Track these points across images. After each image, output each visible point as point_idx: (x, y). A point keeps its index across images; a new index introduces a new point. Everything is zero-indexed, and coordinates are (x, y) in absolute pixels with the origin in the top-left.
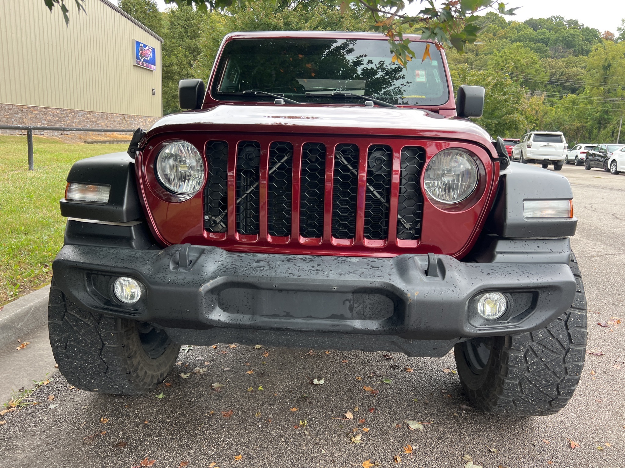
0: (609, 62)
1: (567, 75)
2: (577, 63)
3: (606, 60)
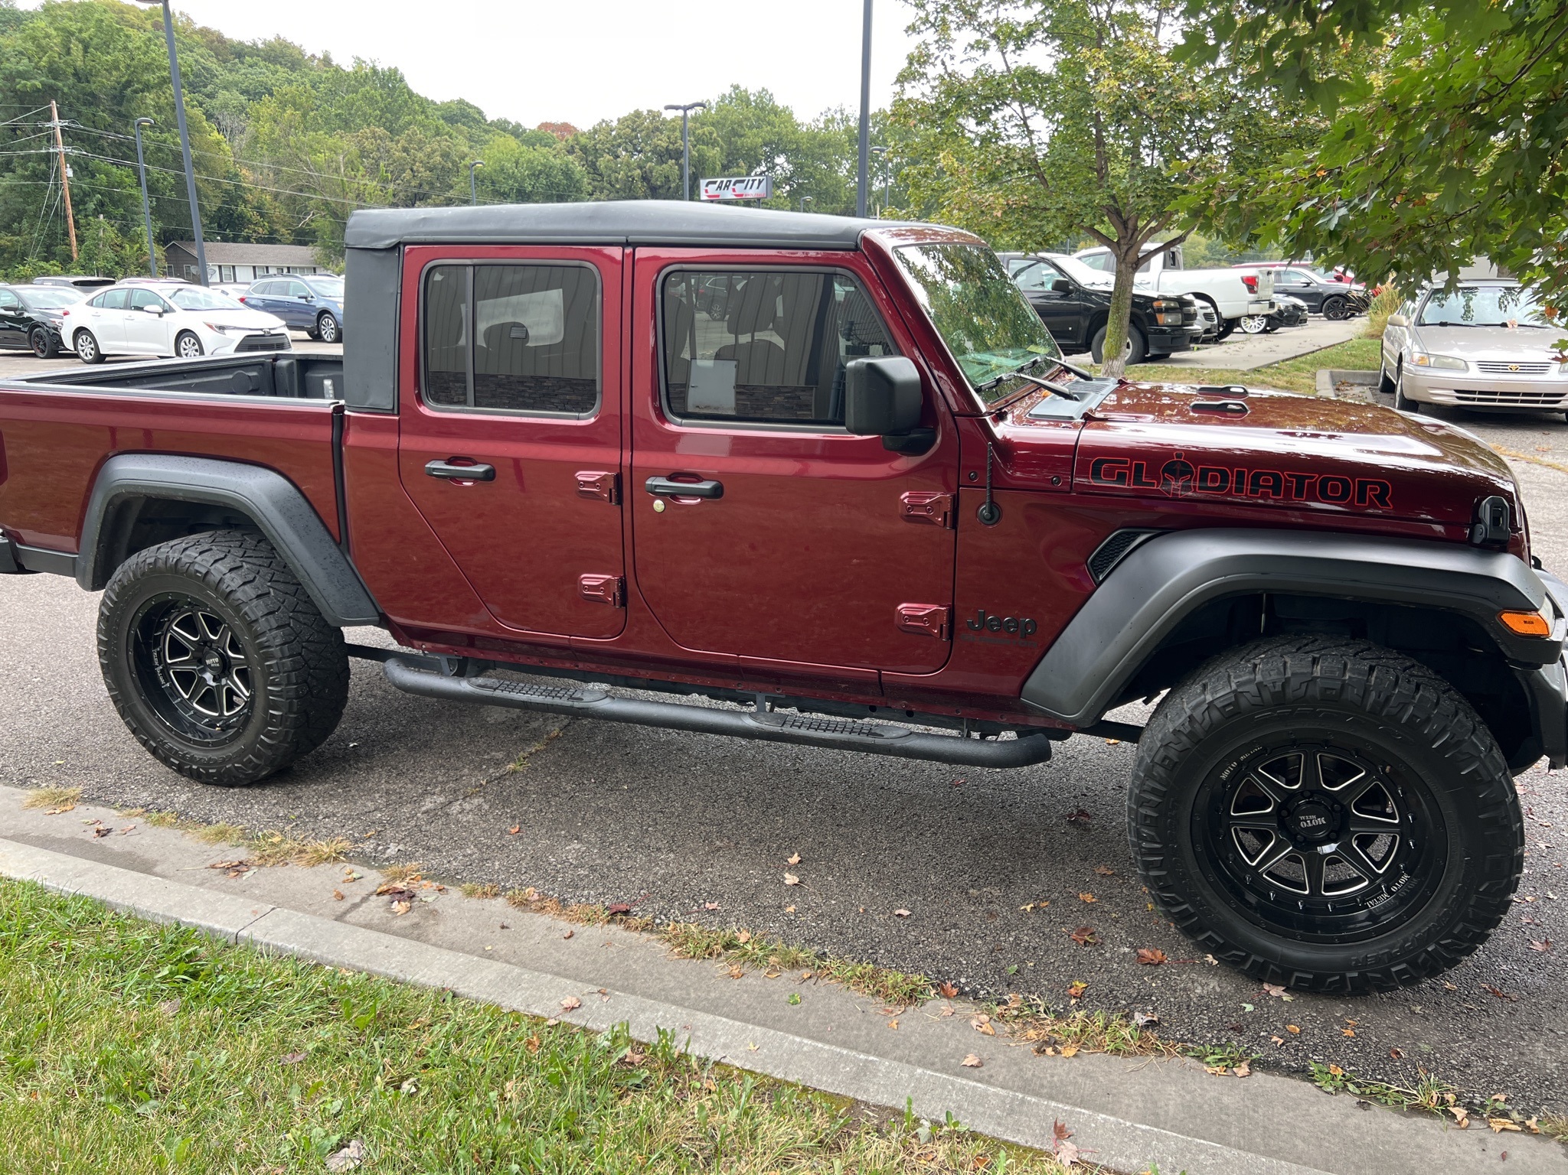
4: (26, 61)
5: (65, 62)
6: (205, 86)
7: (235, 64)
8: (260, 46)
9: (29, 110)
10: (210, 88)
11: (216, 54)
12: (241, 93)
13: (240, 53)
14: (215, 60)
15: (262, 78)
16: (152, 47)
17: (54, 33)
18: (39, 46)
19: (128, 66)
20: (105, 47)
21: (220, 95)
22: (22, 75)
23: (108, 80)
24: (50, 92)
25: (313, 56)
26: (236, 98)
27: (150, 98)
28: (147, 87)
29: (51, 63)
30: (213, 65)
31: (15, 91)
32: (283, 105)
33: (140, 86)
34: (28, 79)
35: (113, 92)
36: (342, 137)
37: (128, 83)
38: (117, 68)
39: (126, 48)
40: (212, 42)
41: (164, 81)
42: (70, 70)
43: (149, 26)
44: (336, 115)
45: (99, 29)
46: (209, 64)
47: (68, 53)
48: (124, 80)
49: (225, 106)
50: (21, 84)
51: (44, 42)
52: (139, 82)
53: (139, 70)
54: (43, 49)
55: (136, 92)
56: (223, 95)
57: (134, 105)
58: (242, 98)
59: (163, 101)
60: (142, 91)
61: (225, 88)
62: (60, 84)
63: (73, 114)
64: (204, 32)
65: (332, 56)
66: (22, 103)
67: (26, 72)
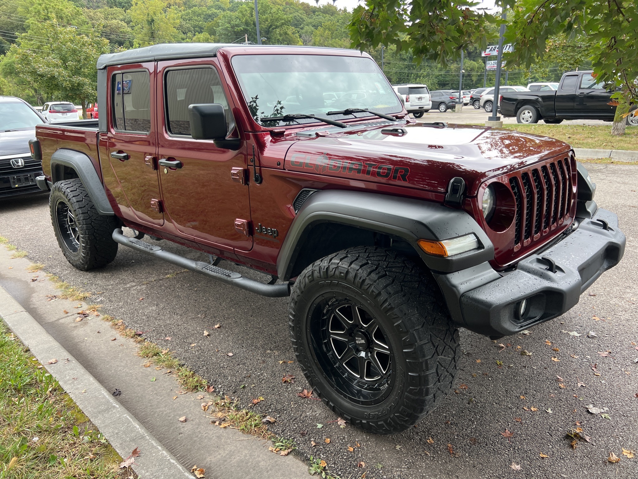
0: (152, 17)
1: (109, 28)
2: (115, 16)
3: (148, 15)
4: (238, 20)
5: (251, 20)
6: (300, 25)
7: (312, 15)
8: (322, 7)
9: (239, 38)
10: (302, 25)
11: (306, 12)
12: (313, 27)
13: (314, 11)
14: (305, 15)
15: (320, 20)
16: (280, 11)
17: (248, 9)
18: (243, 14)
19: (271, 20)
20: (264, 12)
21: (305, 28)
22: (237, 26)
23: (264, 25)
24: (245, 31)
25: (340, 9)
26: (310, 28)
27: (278, 30)
28: (277, 27)
29: (246, 20)
30: (304, 17)
31: (235, 32)
32: (325, 29)
33: (275, 27)
34: (238, 27)
35: (266, 30)
36: (344, 40)
37: (271, 26)
38: (267, 21)
39: (270, 13)
40: (305, 7)
41: (283, 24)
42: (252, 23)
43: (284, 4)
44: (344, 32)
45: (262, 6)
46: (302, 16)
47: (252, 16)
48: (269, 25)
49: (306, 32)
50: (236, 29)
51: (244, 13)
52: (274, 25)
53: (275, 21)
54: (244, 15)
55: (273, 29)
56: (306, 28)
57: (272, 34)
58: (313, 28)
59: (282, 32)
60: (275, 28)
61: (307, 25)
62: (249, 28)
63: (253, 39)
64: (303, 4)
65: (347, 9)
66: (236, 36)
67: (238, 24)
